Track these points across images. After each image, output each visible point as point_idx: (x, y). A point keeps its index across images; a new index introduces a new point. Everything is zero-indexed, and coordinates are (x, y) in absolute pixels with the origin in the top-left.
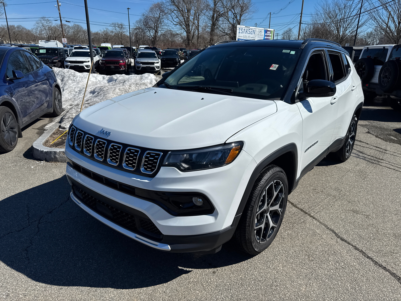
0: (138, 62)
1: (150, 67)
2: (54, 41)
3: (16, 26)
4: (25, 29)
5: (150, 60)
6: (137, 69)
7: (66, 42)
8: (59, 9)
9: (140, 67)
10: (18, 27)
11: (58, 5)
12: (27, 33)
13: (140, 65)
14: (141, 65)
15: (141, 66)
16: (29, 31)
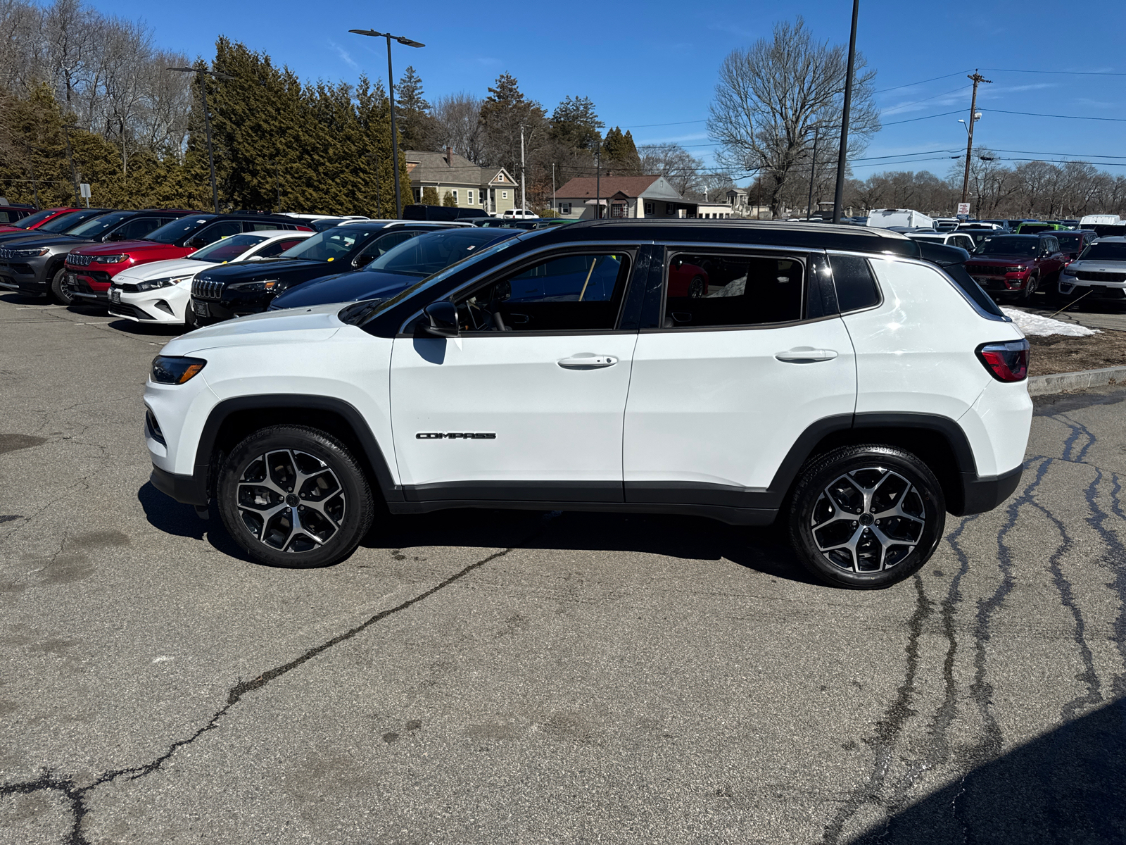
0: (1069, 271)
1: (1104, 287)
2: (905, 210)
3: (915, 174)
4: (936, 180)
5: (1108, 267)
6: (1060, 290)
7: (968, 213)
8: (971, 131)
9: (1071, 286)
10: (921, 176)
11: (973, 118)
12: (936, 190)
13: (1073, 279)
14: (1077, 279)
15: (1075, 283)
16: (943, 184)
